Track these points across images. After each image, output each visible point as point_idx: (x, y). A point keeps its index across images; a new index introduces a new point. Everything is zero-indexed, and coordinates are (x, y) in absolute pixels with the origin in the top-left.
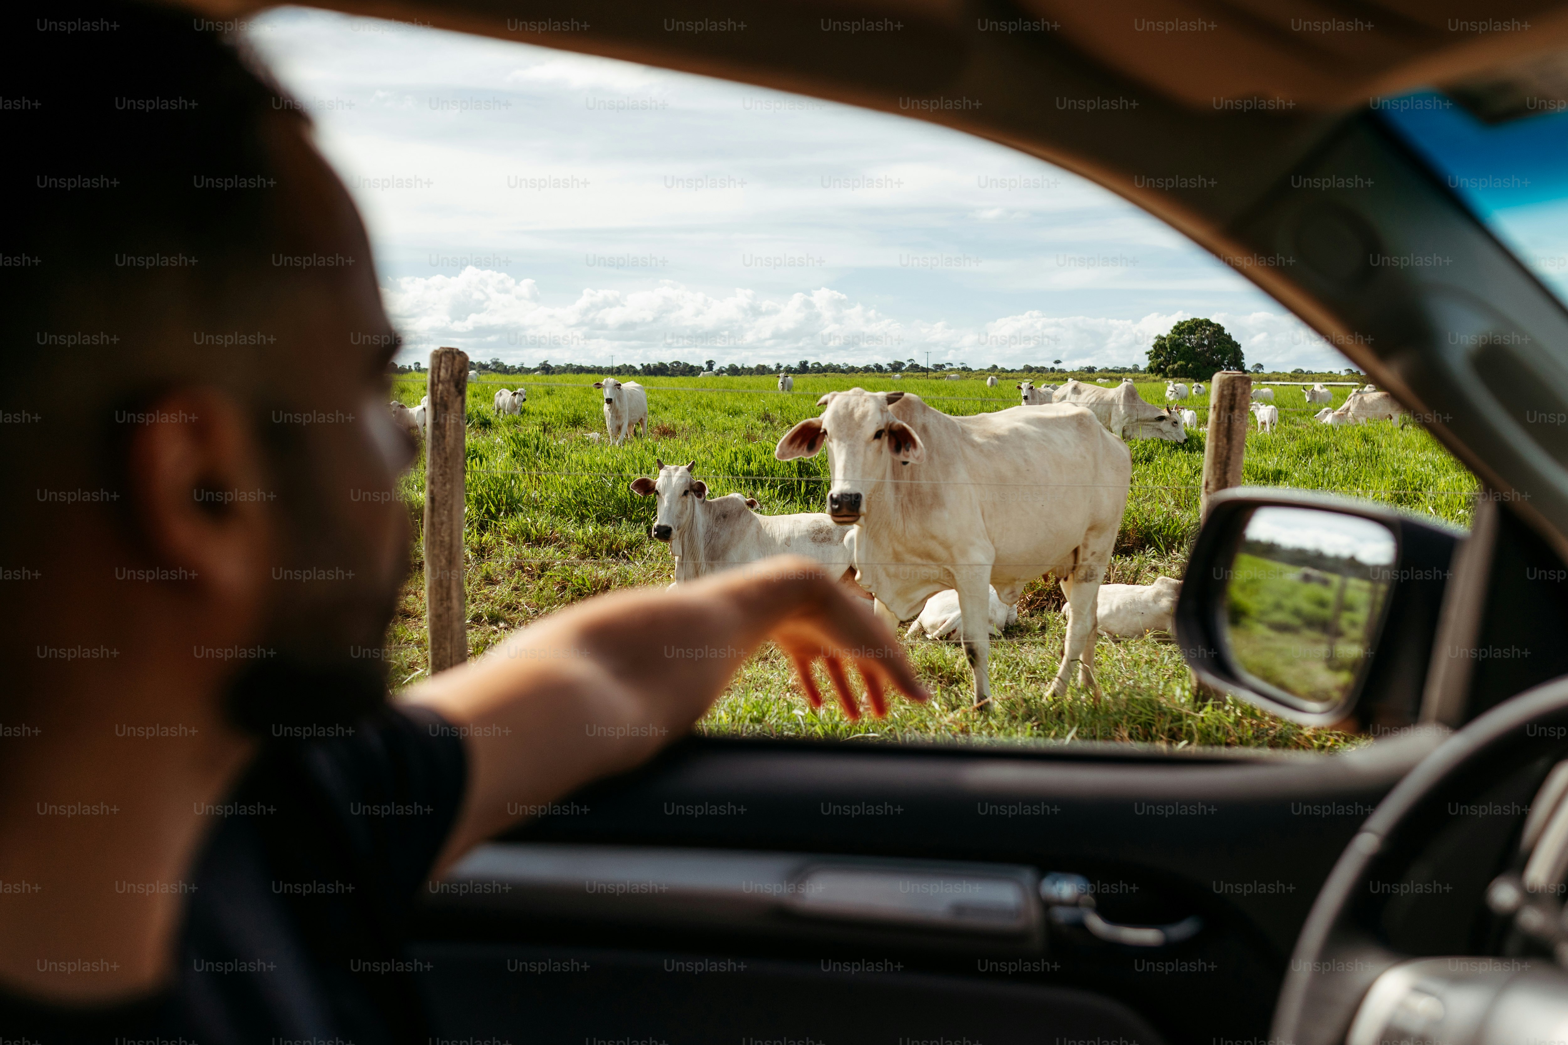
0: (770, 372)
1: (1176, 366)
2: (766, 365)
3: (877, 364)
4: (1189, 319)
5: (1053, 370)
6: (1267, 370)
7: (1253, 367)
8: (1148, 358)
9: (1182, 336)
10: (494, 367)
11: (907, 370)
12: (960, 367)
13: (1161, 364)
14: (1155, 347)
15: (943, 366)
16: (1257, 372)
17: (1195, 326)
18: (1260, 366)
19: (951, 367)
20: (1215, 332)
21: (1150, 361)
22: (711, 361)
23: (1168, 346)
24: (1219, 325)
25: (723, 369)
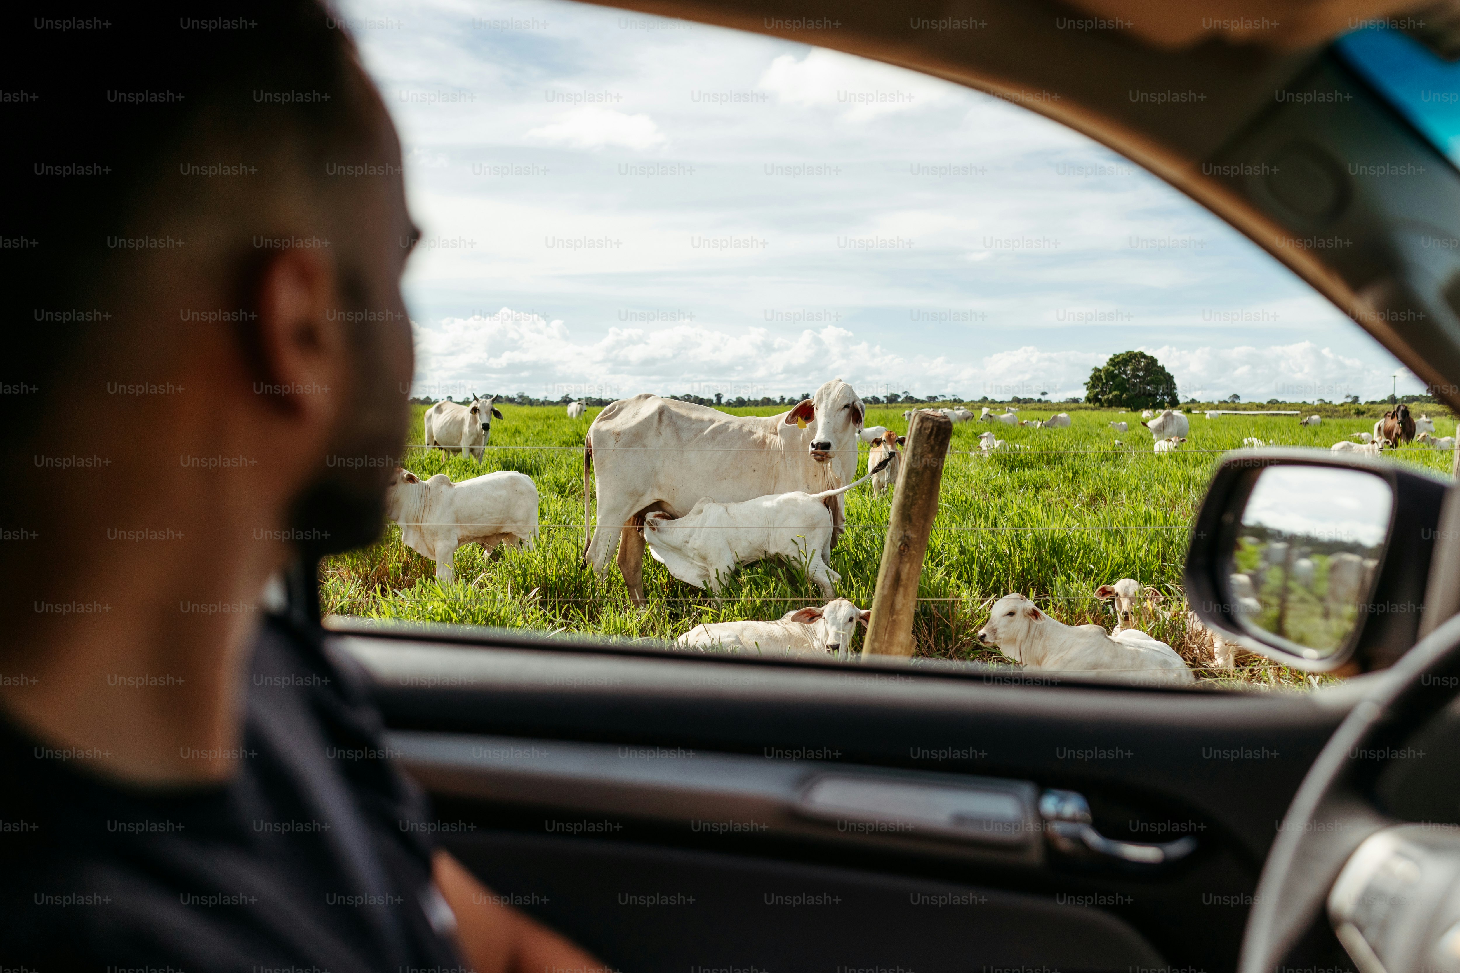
0: (775, 403)
1: (1111, 396)
2: (771, 398)
3: (874, 396)
4: (1124, 352)
5: (1040, 401)
6: (1243, 401)
7: (1230, 397)
8: (1085, 389)
9: (1117, 367)
10: (520, 400)
11: (902, 402)
12: (952, 398)
13: (1097, 394)
14: (1092, 378)
15: (936, 397)
16: (1234, 402)
17: (1131, 358)
18: (1237, 397)
19: (944, 399)
20: (1148, 364)
21: (1088, 392)
22: (719, 394)
23: (1103, 377)
24: (1152, 358)
25: (731, 401)
